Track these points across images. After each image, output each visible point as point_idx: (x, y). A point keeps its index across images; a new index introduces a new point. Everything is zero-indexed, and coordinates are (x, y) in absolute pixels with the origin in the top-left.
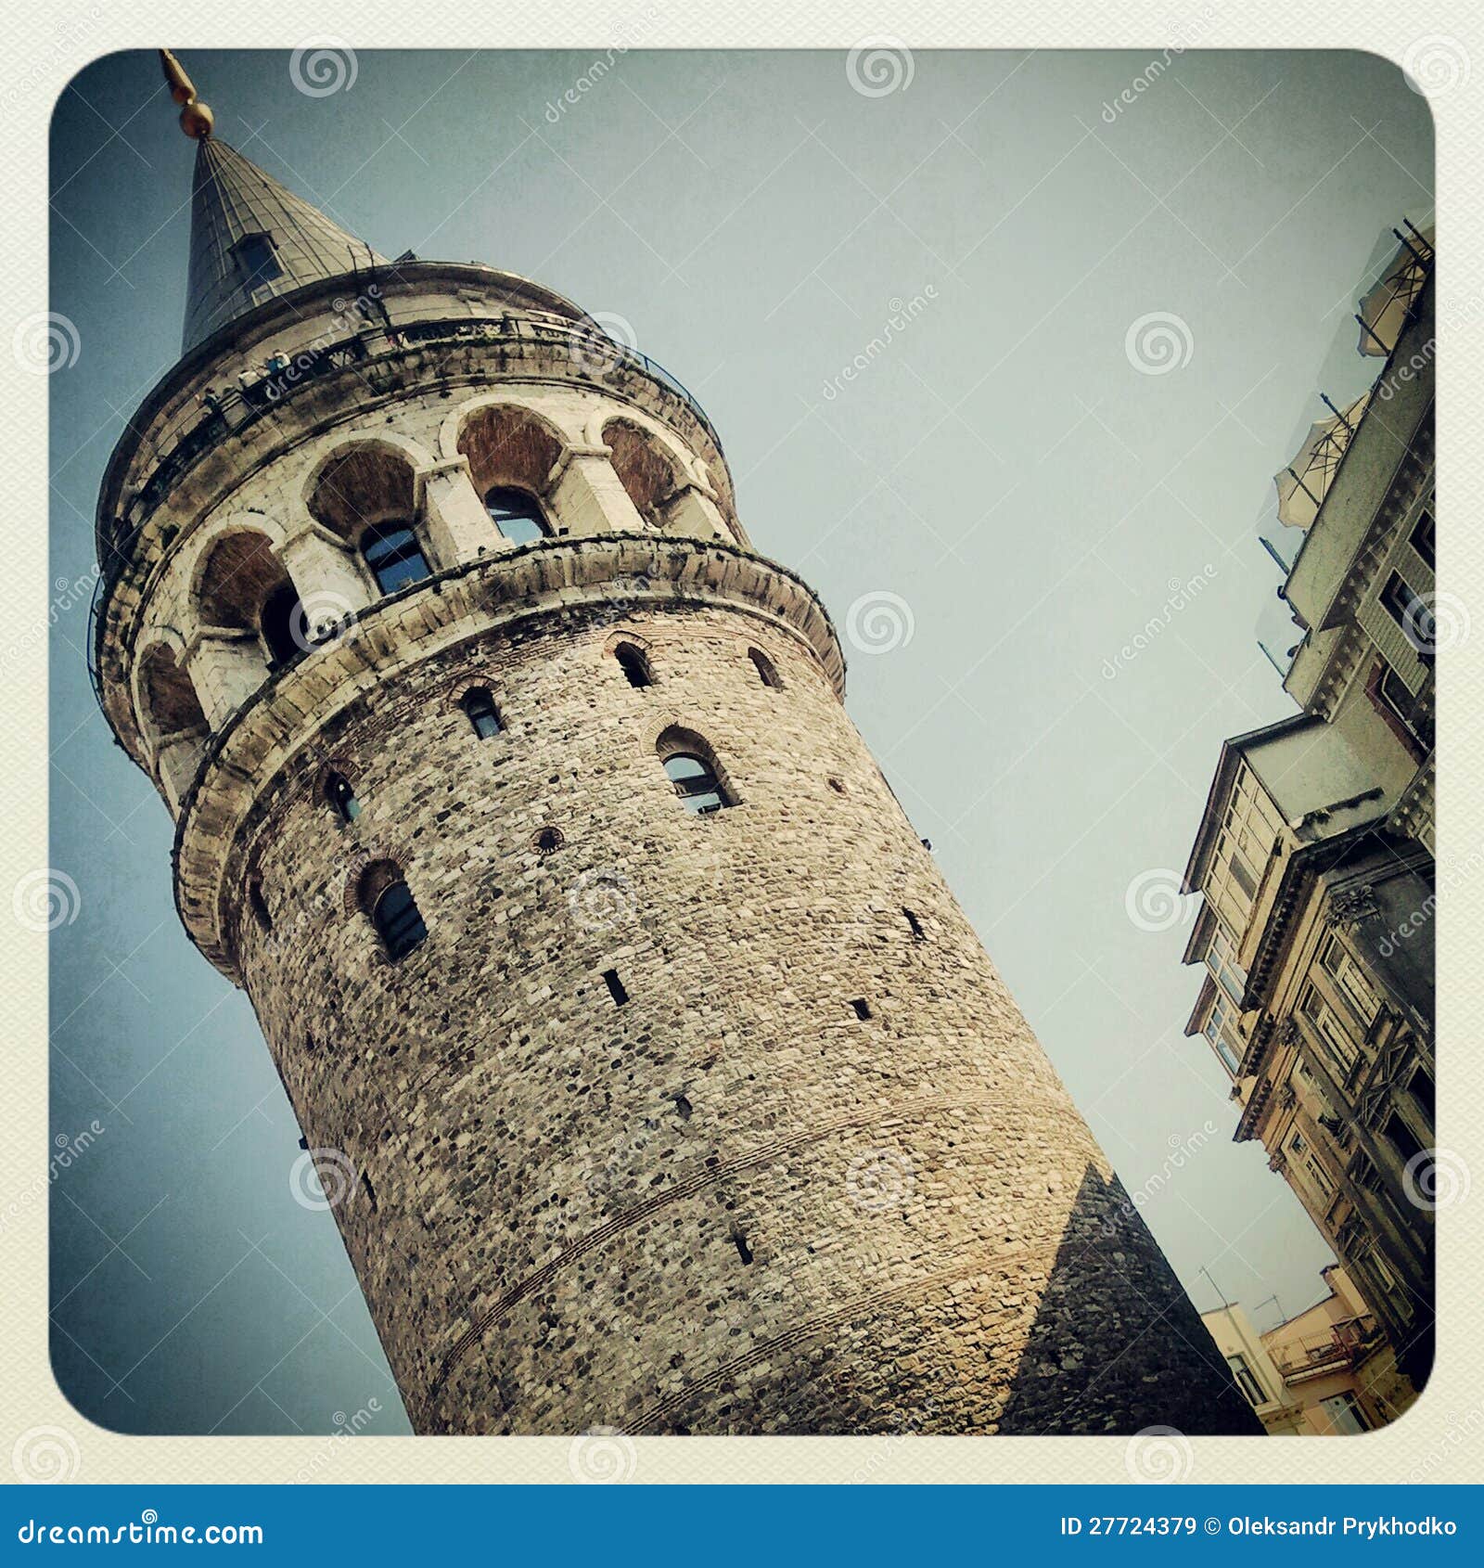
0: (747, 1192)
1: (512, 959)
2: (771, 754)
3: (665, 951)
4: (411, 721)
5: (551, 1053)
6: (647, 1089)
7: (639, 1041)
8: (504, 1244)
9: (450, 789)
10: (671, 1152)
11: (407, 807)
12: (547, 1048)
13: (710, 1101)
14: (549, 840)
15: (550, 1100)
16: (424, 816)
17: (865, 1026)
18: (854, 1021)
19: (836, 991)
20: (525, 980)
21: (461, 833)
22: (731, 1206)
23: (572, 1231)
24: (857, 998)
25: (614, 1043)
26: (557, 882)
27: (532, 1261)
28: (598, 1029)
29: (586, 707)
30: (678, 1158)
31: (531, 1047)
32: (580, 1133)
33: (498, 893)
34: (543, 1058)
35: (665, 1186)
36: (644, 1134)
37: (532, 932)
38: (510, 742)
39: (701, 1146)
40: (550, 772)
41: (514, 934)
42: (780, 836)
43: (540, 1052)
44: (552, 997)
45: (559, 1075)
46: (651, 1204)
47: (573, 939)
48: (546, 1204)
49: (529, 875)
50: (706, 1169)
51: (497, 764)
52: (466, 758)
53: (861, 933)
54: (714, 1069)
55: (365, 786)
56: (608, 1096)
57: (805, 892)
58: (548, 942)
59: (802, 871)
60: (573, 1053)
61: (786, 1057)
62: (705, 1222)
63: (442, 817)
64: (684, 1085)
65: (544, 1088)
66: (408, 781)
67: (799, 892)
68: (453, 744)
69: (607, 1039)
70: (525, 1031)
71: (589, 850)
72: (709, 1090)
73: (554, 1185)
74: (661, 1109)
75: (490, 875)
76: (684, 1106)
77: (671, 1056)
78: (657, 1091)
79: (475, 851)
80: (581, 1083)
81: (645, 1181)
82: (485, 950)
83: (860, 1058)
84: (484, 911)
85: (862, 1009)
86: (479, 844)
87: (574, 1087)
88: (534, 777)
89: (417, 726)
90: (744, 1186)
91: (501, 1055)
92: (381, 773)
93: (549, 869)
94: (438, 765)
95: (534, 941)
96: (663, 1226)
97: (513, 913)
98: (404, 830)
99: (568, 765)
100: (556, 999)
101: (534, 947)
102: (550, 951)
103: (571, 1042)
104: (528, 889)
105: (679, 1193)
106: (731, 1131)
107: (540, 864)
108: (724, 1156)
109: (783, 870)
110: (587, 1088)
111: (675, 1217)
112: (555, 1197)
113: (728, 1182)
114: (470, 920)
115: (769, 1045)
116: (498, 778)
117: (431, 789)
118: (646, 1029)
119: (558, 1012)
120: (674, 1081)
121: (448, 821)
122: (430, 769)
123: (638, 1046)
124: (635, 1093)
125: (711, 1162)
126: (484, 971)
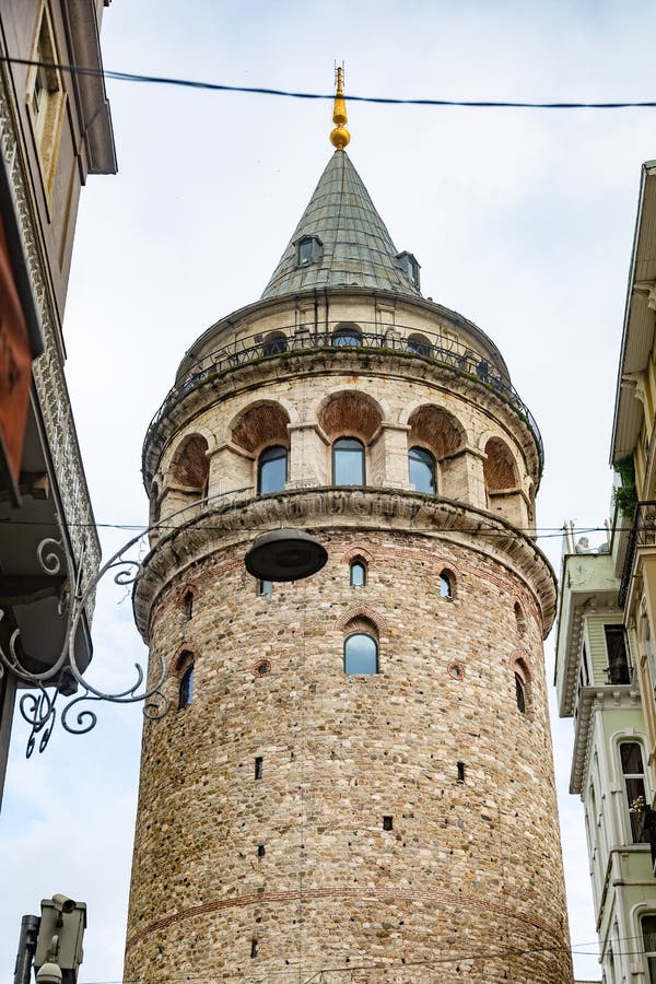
0: (270, 915)
1: (219, 734)
2: (418, 643)
3: (292, 755)
4: (229, 575)
5: (214, 795)
6: (248, 835)
7: (256, 805)
8: (160, 895)
9: (231, 622)
10: (244, 877)
11: (209, 625)
12: (214, 792)
13: (274, 853)
14: (263, 668)
15: (203, 823)
16: (214, 634)
17: (385, 834)
18: (380, 828)
19: (377, 808)
20: (219, 748)
21: (225, 650)
22: (259, 920)
23: (186, 903)
24: (388, 815)
25: (244, 802)
26: (257, 694)
27: (165, 911)
28: (240, 790)
29: (316, 592)
30: (246, 881)
31: (208, 788)
32: (209, 847)
33: (227, 692)
34: (210, 797)
35: (233, 896)
36: (236, 861)
37: (233, 721)
38: (269, 603)
39: (260, 880)
40: (281, 628)
41: (225, 719)
42: (393, 699)
43: (210, 793)
44: (227, 763)
45: (213, 810)
46: (222, 903)
47: (250, 732)
48: (181, 882)
49: (246, 686)
50: (256, 893)
51: (258, 614)
52: (245, 606)
53: (415, 772)
54: (286, 835)
55: (198, 605)
56: (229, 832)
57: (391, 739)
58: (239, 729)
59: (396, 724)
60: (224, 800)
61: (327, 840)
62: (243, 924)
63: (222, 637)
64: (267, 839)
65: (204, 814)
66: (215, 610)
67: (388, 738)
68: (242, 596)
69: (241, 798)
70: (209, 777)
71: (280, 681)
72: (278, 847)
73: (188, 873)
74: (250, 849)
75: (228, 680)
76: (261, 852)
77: (267, 819)
78: (251, 838)
79: (227, 663)
80: (220, 819)
81: (226, 888)
82: (209, 724)
83: (371, 854)
84: (218, 700)
85: (388, 823)
86: (230, 659)
87: (215, 820)
88: (272, 627)
89: (231, 579)
90: (270, 911)
91: (194, 787)
92: (206, 601)
93: (256, 686)
94: (230, 605)
95: (232, 726)
96: (223, 919)
97: (230, 706)
98: (204, 638)
99: (291, 626)
100: (228, 765)
101: (230, 730)
102: (236, 735)
103: (225, 793)
104: (242, 695)
105: (238, 903)
106: (278, 876)
107: (253, 681)
108: (269, 888)
109: (384, 721)
110: (221, 823)
111: (230, 916)
112: (186, 880)
113: (263, 905)
114: (210, 703)
115: (321, 830)
116: (254, 623)
117: (222, 619)
118: (263, 799)
119: (226, 773)
120: (262, 836)
121: (223, 640)
122: (226, 607)
123: (255, 807)
124: (242, 835)
125: (261, 890)
126: (205, 734)
